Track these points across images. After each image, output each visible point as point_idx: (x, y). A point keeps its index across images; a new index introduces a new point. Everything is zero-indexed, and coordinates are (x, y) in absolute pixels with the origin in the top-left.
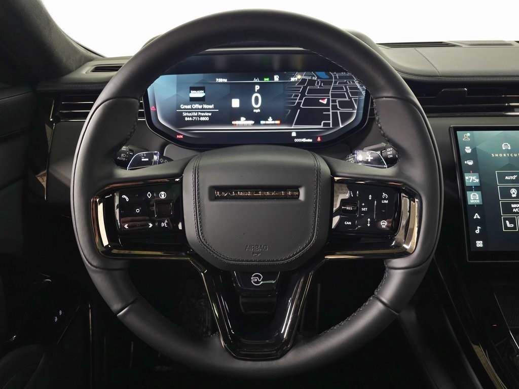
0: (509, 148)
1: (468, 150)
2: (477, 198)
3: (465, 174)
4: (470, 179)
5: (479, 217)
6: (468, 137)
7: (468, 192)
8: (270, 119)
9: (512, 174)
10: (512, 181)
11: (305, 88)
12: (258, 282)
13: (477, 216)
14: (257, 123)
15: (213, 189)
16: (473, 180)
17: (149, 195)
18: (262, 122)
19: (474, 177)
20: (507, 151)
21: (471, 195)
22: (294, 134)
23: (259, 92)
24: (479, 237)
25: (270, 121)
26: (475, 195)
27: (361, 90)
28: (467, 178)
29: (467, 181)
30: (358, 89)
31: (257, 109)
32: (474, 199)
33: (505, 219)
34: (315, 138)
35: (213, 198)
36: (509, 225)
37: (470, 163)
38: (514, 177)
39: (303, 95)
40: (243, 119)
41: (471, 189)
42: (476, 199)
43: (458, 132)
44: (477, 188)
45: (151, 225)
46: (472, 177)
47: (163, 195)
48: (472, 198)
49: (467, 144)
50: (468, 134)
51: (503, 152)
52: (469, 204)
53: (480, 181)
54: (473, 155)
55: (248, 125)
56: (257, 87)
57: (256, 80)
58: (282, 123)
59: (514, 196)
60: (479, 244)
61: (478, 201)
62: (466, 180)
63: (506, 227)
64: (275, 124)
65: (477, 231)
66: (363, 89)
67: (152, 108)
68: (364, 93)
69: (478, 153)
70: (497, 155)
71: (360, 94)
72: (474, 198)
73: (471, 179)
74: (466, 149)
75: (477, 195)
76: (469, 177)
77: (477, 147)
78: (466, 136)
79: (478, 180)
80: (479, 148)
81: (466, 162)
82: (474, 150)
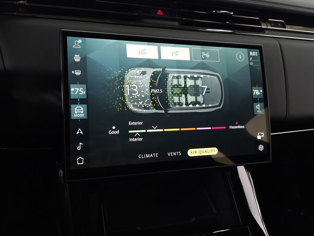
1: (77, 58)
3: (71, 85)
4: (75, 91)
5: (82, 133)
6: (80, 44)
7: (72, 106)
13: (80, 131)
16: (79, 92)
19: (80, 89)
21: (76, 109)
24: (80, 153)
26: (80, 108)
28: (72, 89)
29: (72, 93)
32: (78, 113)
37: (78, 73)
41: (76, 102)
42: (80, 113)
44: (82, 101)
46: (78, 89)
48: (76, 112)
49: (77, 52)
50: (80, 41)
52: (72, 118)
53: (87, 93)
54: (83, 64)
61: (83, 115)
65: (79, 148)
69: (88, 62)
73: (77, 91)
74: (74, 58)
75: (82, 109)
76: (75, 89)
77: (87, 56)
78: (77, 43)
79: (84, 92)
80: (89, 56)
81: (73, 72)
82: (84, 59)
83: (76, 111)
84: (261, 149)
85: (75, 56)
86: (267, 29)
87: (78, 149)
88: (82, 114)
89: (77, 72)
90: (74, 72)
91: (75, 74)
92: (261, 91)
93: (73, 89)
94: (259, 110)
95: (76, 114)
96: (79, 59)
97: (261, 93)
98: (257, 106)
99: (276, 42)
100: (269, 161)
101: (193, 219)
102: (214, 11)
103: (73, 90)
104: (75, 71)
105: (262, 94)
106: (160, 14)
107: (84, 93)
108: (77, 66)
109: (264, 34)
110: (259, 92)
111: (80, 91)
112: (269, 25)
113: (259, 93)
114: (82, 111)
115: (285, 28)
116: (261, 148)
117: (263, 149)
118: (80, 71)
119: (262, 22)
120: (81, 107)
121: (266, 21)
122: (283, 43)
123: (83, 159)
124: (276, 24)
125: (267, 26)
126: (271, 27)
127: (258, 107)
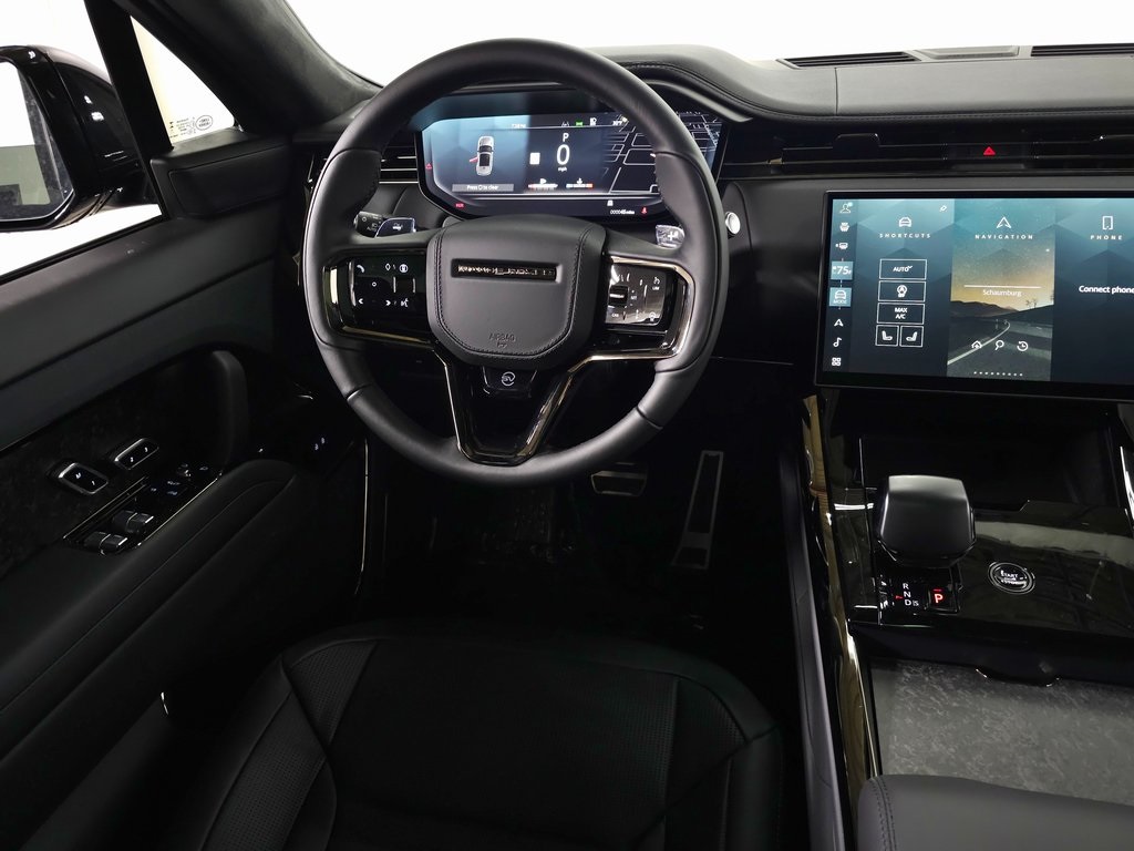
0: (910, 225)
1: (844, 227)
2: (845, 298)
3: (833, 263)
4: (838, 269)
5: (841, 324)
6: (850, 208)
7: (832, 289)
8: (580, 181)
9: (905, 264)
10: (904, 275)
11: (632, 136)
12: (508, 382)
13: (839, 323)
14: (562, 187)
15: (456, 263)
16: (843, 271)
17: (388, 267)
18: (569, 186)
19: (845, 267)
20: (906, 230)
21: (836, 293)
22: (610, 203)
23: (567, 142)
24: (836, 353)
25: (580, 184)
26: (842, 293)
27: (712, 138)
28: (834, 268)
29: (833, 272)
30: (709, 137)
31: (563, 166)
32: (839, 299)
33: (881, 329)
34: (638, 210)
35: (455, 273)
36: (885, 337)
37: (844, 246)
38: (907, 269)
39: (628, 145)
40: (543, 181)
41: (837, 284)
42: (842, 299)
43: (835, 201)
44: (846, 284)
45: (389, 303)
46: (842, 267)
47: (404, 268)
48: (836, 298)
49: (845, 219)
50: (850, 203)
51: (899, 230)
52: (830, 305)
53: (853, 273)
54: (851, 236)
55: (549, 190)
56: (566, 136)
57: (564, 126)
58: (594, 188)
59: (901, 295)
60: (836, 362)
61: (845, 302)
63: (881, 340)
64: (586, 189)
65: (836, 344)
66: (715, 137)
67: (427, 167)
68: (715, 142)
69: (857, 232)
70: (887, 235)
71: (711, 143)
72: (839, 297)
73: (840, 270)
74: (841, 227)
75: (845, 293)
76: (838, 267)
77: (860, 223)
78: (845, 206)
79: (850, 272)
80: (863, 223)
81: (837, 245)
82: (853, 228)
83: (836, 296)
85: (842, 224)
89: (843, 244)
90: (839, 246)
95: (835, 300)
96: (846, 228)
104: (840, 244)
106: (989, 154)
108: (844, 237)
111: (845, 270)
114: (844, 295)
118: (847, 244)
120: (843, 291)
123: (841, 359)
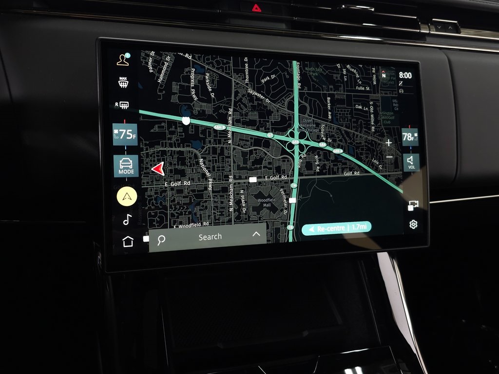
1: (123, 83)
2: (131, 167)
3: (114, 125)
4: (120, 133)
6: (127, 60)
7: (115, 157)
16: (126, 135)
19: (128, 131)
21: (121, 161)
24: (127, 230)
26: (127, 161)
32: (124, 168)
37: (125, 106)
41: (120, 150)
42: (128, 168)
43: (110, 51)
44: (131, 150)
46: (125, 131)
48: (122, 167)
50: (126, 54)
52: (115, 176)
53: (139, 137)
60: (128, 242)
61: (132, 172)
62: (114, 136)
65: (126, 222)
72: (125, 166)
73: (123, 134)
74: (119, 82)
75: (131, 161)
76: (120, 130)
78: (123, 58)
81: (117, 104)
83: (122, 165)
84: (413, 227)
85: (120, 78)
86: (429, 34)
87: (124, 224)
88: (131, 169)
89: (123, 103)
90: (119, 104)
91: (120, 106)
92: (416, 135)
93: (117, 130)
94: (410, 165)
95: (121, 170)
96: (125, 83)
97: (415, 137)
98: (408, 159)
99: (442, 56)
100: (426, 245)
101: (306, 333)
102: (343, 6)
103: (117, 133)
104: (120, 102)
105: (417, 139)
106: (256, 10)
107: (134, 137)
109: (424, 43)
110: (412, 137)
111: (128, 133)
112: (432, 27)
113: (412, 139)
114: (130, 165)
115: (460, 33)
116: (414, 224)
117: (416, 227)
118: (128, 102)
119: (422, 23)
120: (128, 159)
121: (428, 22)
122: (454, 57)
123: (133, 239)
124: (445, 27)
125: (430, 30)
126: (436, 31)
127: (410, 160)
